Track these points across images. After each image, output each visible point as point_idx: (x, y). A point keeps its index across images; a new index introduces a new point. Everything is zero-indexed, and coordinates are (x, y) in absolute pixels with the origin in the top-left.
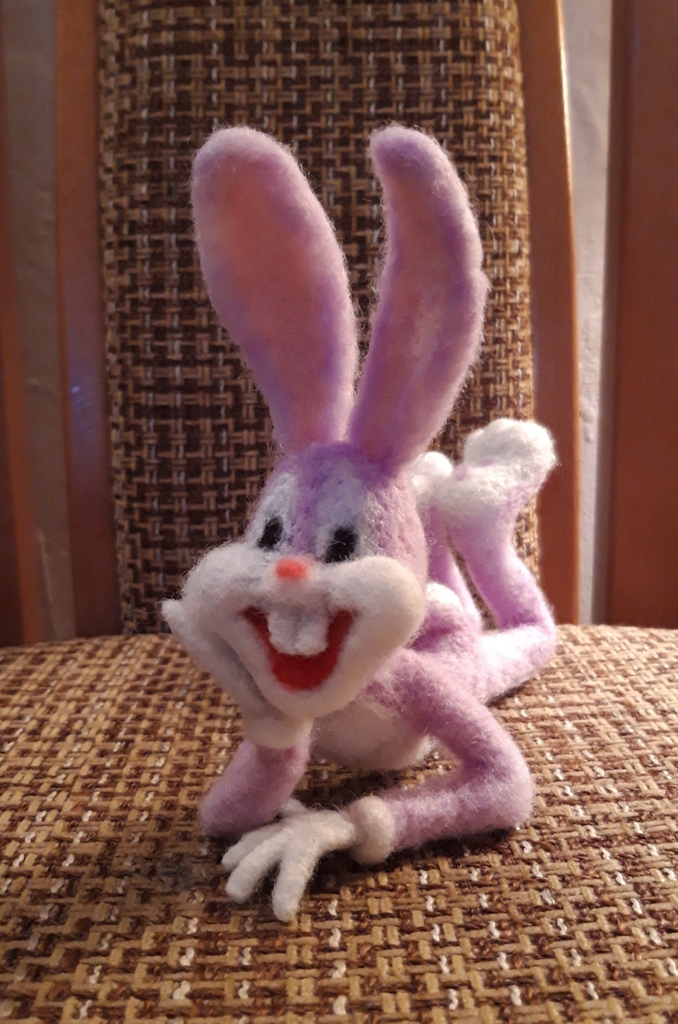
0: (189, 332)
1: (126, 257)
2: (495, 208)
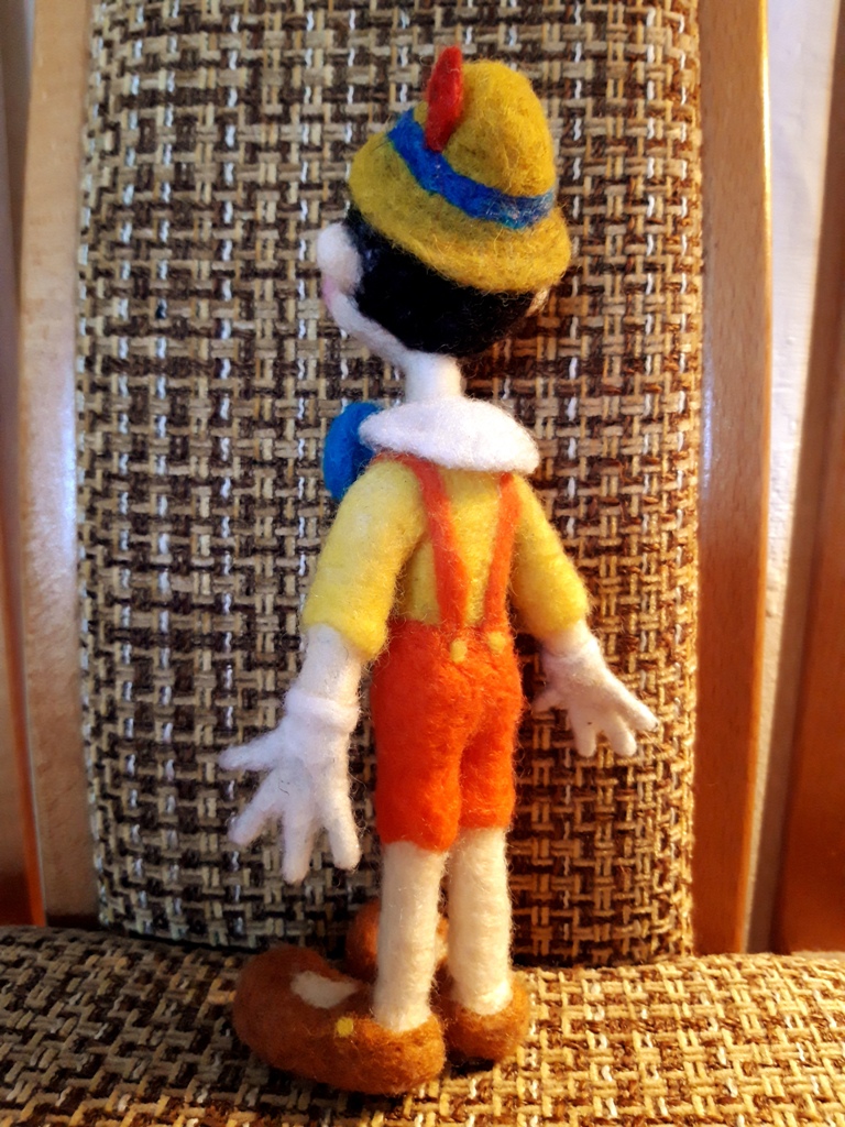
1: (98, 406)
2: (650, 344)
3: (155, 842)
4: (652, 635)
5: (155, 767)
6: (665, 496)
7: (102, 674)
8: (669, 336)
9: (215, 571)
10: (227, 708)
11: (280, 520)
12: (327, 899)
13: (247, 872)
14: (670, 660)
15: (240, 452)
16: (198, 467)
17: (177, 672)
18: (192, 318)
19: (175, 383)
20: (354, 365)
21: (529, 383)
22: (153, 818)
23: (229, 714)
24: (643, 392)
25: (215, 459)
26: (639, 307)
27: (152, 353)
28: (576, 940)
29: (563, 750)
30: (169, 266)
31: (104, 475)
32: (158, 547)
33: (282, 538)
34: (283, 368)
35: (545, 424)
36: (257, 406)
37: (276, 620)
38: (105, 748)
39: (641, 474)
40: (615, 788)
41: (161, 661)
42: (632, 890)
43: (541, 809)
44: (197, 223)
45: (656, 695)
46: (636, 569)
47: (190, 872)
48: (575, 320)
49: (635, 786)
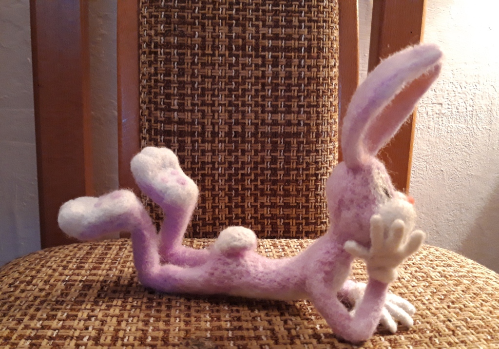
0: (182, 96)
1: (153, 59)
2: (325, 44)
4: (326, 133)
6: (329, 90)
8: (330, 42)
9: (192, 111)
10: (195, 156)
11: (213, 95)
12: (226, 218)
14: (331, 141)
15: (201, 74)
18: (185, 31)
20: (237, 46)
21: (289, 54)
23: (196, 158)
24: (323, 59)
25: (193, 75)
26: (322, 33)
27: (172, 42)
28: (304, 230)
29: (300, 168)
32: (174, 104)
33: (214, 101)
34: (215, 48)
35: (295, 67)
36: (207, 60)
37: (211, 127)
39: (323, 83)
40: (315, 180)
42: (320, 214)
43: (293, 187)
45: (327, 151)
46: (321, 112)
48: (303, 36)
49: (321, 180)
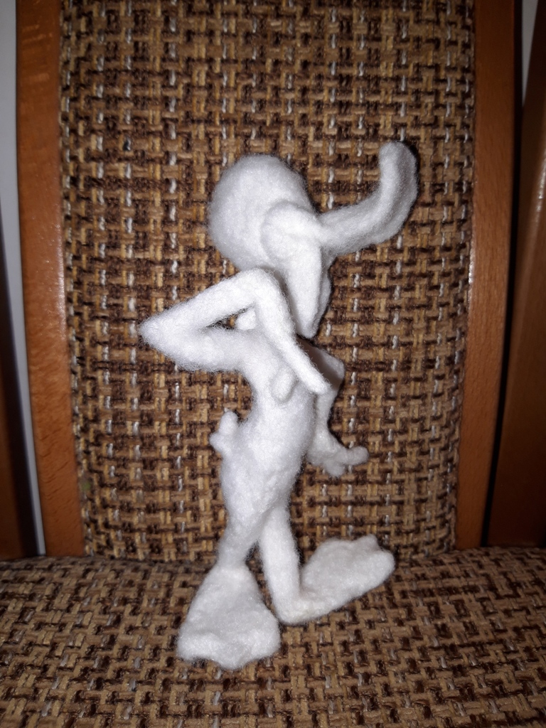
3: (128, 498)
5: (128, 451)
7: (89, 391)
10: (175, 411)
13: (189, 513)
15: (183, 243)
16: (155, 253)
17: (142, 389)
18: (149, 150)
19: (138, 196)
22: (126, 483)
23: (177, 414)
25: (166, 248)
27: (122, 175)
29: (388, 430)
30: (131, 114)
31: (87, 258)
32: (128, 306)
34: (212, 185)
38: (91, 439)
41: (130, 382)
44: (152, 84)
47: (152, 515)
